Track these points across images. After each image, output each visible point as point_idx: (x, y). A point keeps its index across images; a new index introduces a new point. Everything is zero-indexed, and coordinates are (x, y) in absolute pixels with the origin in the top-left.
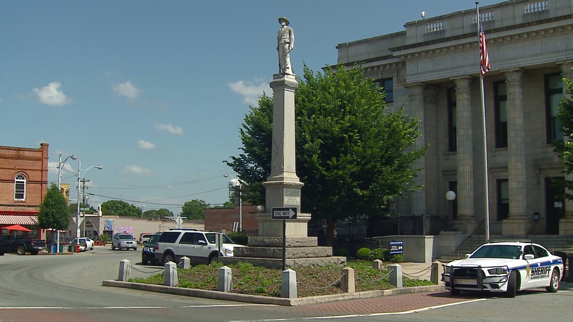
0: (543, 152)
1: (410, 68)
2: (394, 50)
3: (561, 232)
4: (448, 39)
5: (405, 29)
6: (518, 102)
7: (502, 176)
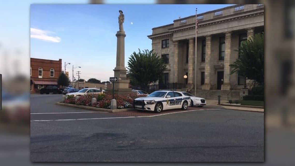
0: (218, 63)
1: (175, 36)
2: (169, 29)
3: (222, 89)
4: (187, 25)
5: (173, 23)
6: (209, 46)
7: (203, 71)
